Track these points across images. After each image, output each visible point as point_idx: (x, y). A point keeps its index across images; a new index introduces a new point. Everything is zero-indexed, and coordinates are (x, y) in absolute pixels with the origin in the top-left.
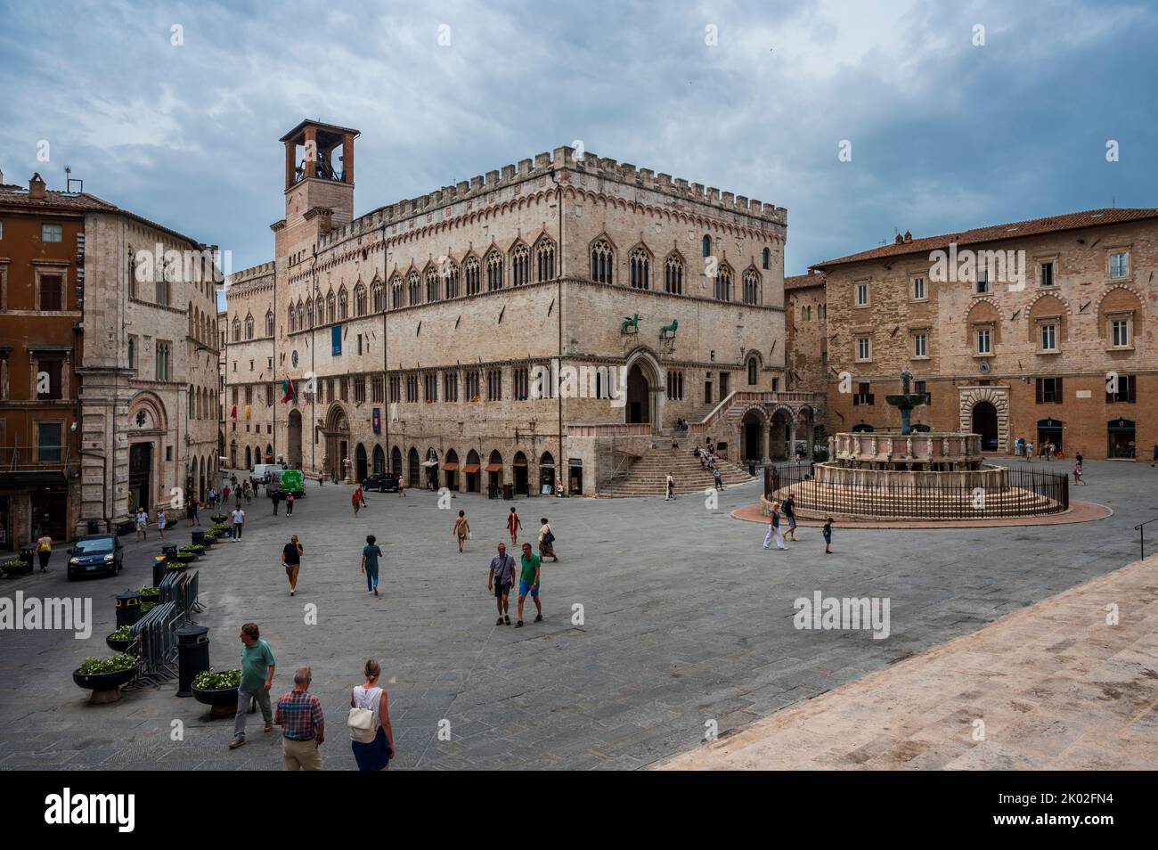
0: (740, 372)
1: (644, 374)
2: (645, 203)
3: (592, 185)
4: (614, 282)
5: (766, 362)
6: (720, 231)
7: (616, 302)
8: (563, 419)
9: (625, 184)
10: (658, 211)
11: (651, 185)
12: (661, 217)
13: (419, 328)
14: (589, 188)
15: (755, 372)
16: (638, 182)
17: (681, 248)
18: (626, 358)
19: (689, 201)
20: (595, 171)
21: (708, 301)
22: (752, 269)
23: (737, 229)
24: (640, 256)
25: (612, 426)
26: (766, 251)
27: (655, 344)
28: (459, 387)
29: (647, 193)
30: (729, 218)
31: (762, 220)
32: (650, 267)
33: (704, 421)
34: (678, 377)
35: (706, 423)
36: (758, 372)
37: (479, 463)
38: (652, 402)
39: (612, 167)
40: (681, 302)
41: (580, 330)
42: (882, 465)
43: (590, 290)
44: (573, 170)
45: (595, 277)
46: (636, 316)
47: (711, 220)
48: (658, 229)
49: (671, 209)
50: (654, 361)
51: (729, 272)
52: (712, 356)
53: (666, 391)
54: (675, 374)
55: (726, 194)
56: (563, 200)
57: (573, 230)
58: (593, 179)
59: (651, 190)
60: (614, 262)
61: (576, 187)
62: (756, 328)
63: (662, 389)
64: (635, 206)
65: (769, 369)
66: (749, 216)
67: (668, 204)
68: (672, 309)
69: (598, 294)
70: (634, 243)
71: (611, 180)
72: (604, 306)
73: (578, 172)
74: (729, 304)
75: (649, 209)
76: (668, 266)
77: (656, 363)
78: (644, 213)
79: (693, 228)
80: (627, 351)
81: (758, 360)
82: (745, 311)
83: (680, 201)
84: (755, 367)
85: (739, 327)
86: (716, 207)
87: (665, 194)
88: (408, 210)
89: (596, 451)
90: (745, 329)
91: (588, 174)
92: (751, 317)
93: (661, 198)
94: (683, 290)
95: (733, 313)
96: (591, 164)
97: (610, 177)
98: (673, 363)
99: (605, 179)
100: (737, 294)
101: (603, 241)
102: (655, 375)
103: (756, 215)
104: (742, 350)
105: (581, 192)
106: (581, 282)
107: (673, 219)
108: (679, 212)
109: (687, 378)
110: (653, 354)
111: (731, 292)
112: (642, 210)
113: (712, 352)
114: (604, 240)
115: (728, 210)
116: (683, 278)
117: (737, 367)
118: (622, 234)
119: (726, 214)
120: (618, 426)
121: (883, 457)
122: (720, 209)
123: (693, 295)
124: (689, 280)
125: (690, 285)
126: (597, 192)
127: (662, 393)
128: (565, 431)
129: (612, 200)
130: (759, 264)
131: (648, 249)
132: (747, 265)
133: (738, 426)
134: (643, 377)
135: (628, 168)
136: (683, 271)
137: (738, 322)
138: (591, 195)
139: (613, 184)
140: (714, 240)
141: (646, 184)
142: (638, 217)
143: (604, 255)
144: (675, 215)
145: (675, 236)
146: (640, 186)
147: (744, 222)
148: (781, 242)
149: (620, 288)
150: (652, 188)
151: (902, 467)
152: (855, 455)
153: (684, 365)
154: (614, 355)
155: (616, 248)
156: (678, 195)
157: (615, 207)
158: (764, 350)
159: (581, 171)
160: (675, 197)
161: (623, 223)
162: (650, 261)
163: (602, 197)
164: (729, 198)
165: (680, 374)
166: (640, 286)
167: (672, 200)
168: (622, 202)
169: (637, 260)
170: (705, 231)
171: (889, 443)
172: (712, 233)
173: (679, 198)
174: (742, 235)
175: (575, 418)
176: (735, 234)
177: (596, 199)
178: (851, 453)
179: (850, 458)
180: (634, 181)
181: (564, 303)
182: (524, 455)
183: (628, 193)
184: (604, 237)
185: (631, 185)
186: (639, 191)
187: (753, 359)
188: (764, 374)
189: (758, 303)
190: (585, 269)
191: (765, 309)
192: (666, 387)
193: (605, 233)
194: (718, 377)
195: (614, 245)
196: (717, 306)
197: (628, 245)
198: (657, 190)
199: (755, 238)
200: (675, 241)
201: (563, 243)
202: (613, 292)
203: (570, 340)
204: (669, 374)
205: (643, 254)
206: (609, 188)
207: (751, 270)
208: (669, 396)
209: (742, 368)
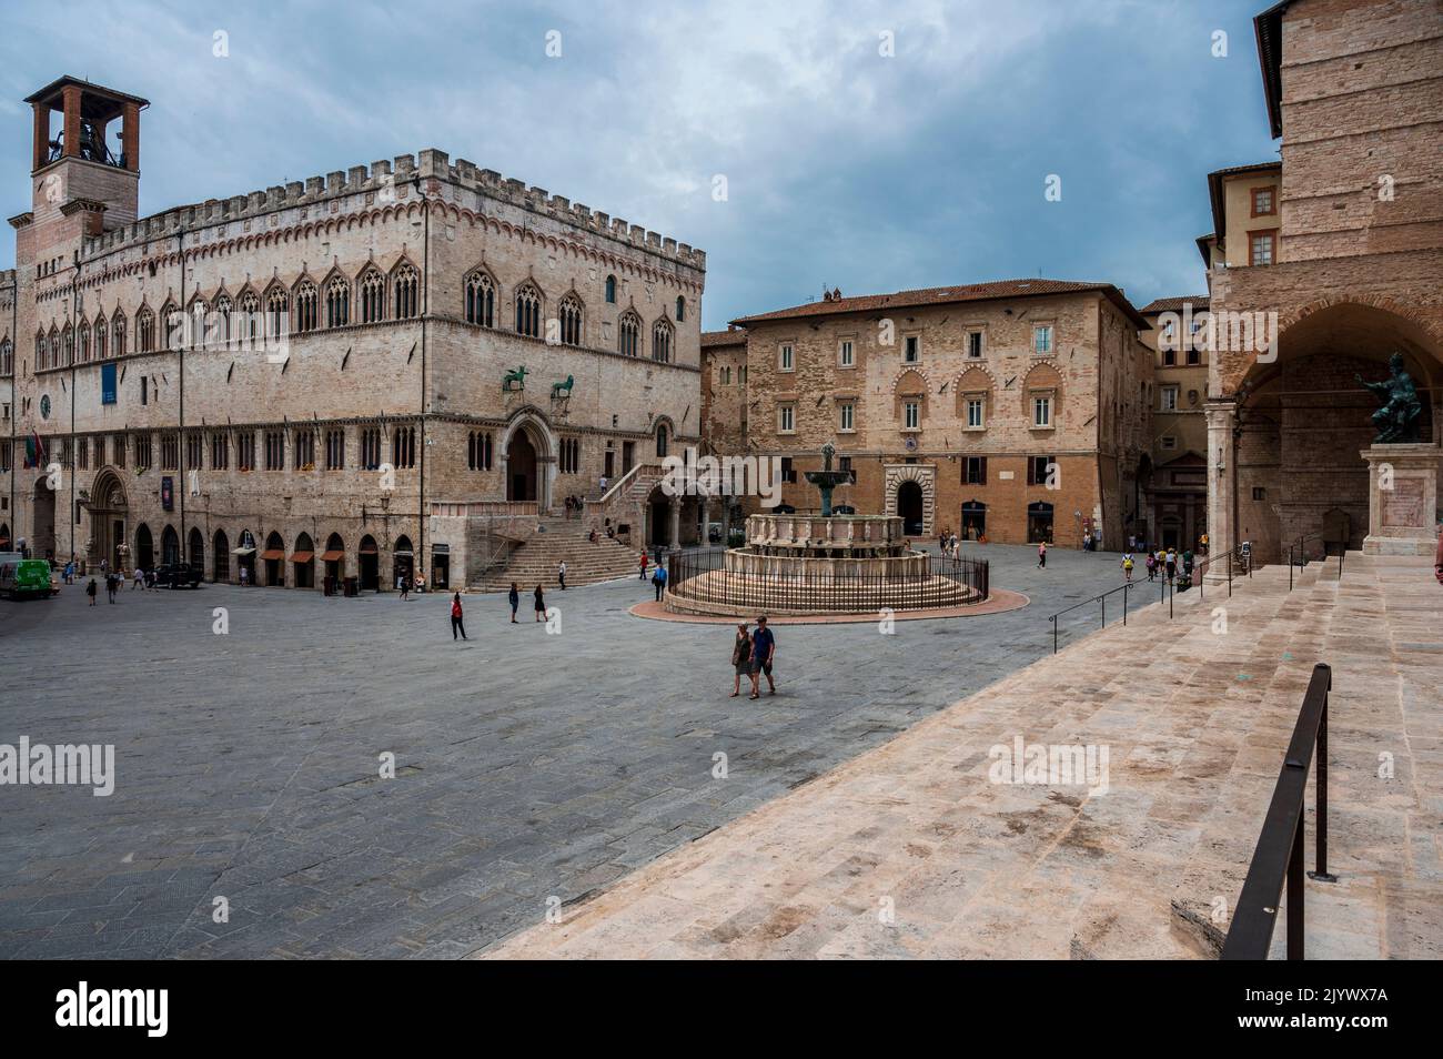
0: (647, 442)
1: (531, 441)
2: (536, 230)
3: (469, 201)
4: (495, 326)
5: (678, 431)
6: (628, 272)
7: (496, 350)
8: (425, 494)
9: (512, 204)
10: (552, 241)
11: (545, 209)
12: (556, 249)
13: (230, 372)
14: (465, 205)
15: (665, 442)
16: (528, 204)
17: (579, 289)
18: (508, 420)
19: (591, 232)
20: (472, 184)
21: (611, 355)
22: (664, 320)
23: (647, 271)
24: (528, 296)
25: (490, 504)
26: (681, 300)
27: (545, 405)
28: (286, 451)
29: (539, 219)
30: (639, 258)
31: (677, 262)
32: (541, 310)
33: (602, 500)
34: (573, 445)
35: (605, 502)
36: (669, 443)
37: (313, 550)
38: (540, 475)
39: (495, 182)
40: (578, 355)
41: (450, 382)
42: (799, 551)
43: (464, 334)
44: (444, 181)
45: (471, 318)
46: (522, 369)
47: (617, 258)
48: (552, 264)
49: (568, 241)
50: (544, 425)
51: (637, 322)
52: (615, 421)
53: (558, 463)
54: (569, 442)
55: (635, 228)
56: (430, 217)
57: (442, 257)
58: (471, 193)
59: (544, 215)
60: (496, 300)
61: (448, 202)
62: (667, 390)
63: (552, 460)
64: (524, 232)
65: (680, 439)
66: (661, 257)
67: (565, 234)
68: (570, 363)
69: (473, 339)
70: (522, 278)
71: (492, 198)
72: (481, 355)
73: (451, 183)
74: (636, 361)
75: (541, 238)
76: (563, 310)
77: (546, 428)
78: (534, 242)
79: (594, 266)
80: (510, 411)
81: (668, 428)
82: (655, 370)
83: (579, 232)
84: (665, 436)
85: (646, 387)
86: (623, 243)
87: (562, 222)
88: (217, 214)
89: (467, 535)
90: (654, 391)
91: (463, 187)
92: (662, 377)
93: (556, 226)
94: (581, 340)
95: (640, 371)
96: (467, 175)
97: (492, 193)
98: (567, 428)
99: (486, 195)
100: (646, 348)
101: (482, 274)
102: (544, 444)
103: (670, 256)
104: (651, 415)
105: (454, 209)
106: (453, 322)
107: (571, 253)
108: (579, 245)
109: (583, 448)
110: (542, 417)
111: (639, 345)
112: (532, 238)
113: (615, 416)
114: (483, 271)
115: (636, 248)
116: (581, 325)
117: (644, 436)
118: (506, 266)
119: (634, 252)
120: (496, 504)
121: (801, 543)
122: (628, 245)
123: (593, 348)
124: (589, 329)
125: (590, 334)
126: (475, 211)
127: (553, 464)
128: (427, 510)
129: (494, 223)
130: (673, 316)
131: (539, 288)
132: (658, 315)
133: (644, 506)
134: (530, 445)
135: (516, 185)
136: (582, 318)
137: (646, 382)
138: (467, 214)
139: (496, 203)
140: (619, 282)
141: (538, 207)
142: (526, 246)
143: (483, 292)
144: (574, 248)
145: (572, 274)
146: (530, 208)
147: (655, 263)
148: (698, 290)
149: (502, 334)
150: (546, 212)
151: (821, 553)
152: (770, 540)
153: (580, 430)
154: (493, 416)
155: (499, 284)
156: (577, 224)
157: (499, 232)
158: (676, 417)
159: (455, 183)
160: (573, 226)
161: (508, 252)
162: (541, 303)
163: (481, 218)
164: (639, 233)
165: (575, 442)
166: (528, 332)
167: (570, 229)
168: (507, 227)
169: (525, 299)
170: (609, 270)
171: (808, 526)
172: (618, 274)
173: (578, 227)
174: (653, 279)
175: (441, 493)
176: (645, 277)
177: (474, 219)
178: (767, 538)
179: (765, 543)
180: (522, 201)
181: (429, 348)
182: (373, 539)
183: (515, 216)
184: (483, 269)
185: (519, 206)
186: (529, 215)
187: (663, 427)
188: (675, 444)
189: (670, 360)
190: (456, 305)
191: (678, 368)
192: (558, 457)
193: (484, 264)
194: (621, 448)
195: (496, 279)
196: (621, 361)
197: (514, 281)
198: (551, 216)
199: (669, 283)
200: (573, 280)
201: (430, 271)
202: (493, 338)
203: (436, 395)
204: (562, 441)
205: (532, 293)
206: (490, 207)
207: (663, 322)
208: (562, 469)
209: (650, 437)
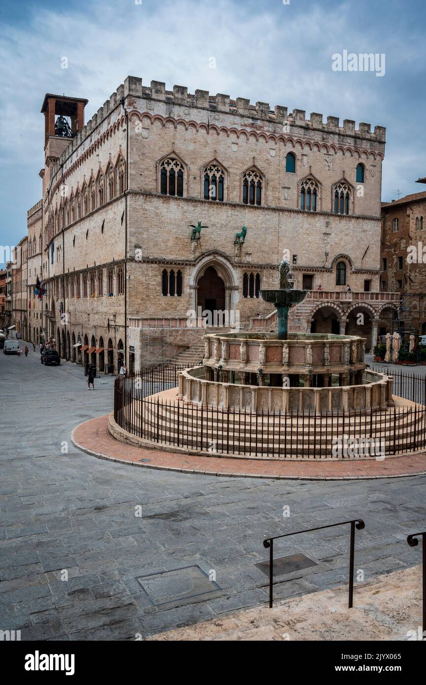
0: (326, 274)
1: (220, 275)
2: (219, 124)
3: (160, 110)
4: (185, 195)
5: (358, 265)
6: (307, 148)
7: (185, 212)
8: (128, 313)
9: (197, 108)
10: (234, 131)
11: (227, 108)
12: (238, 137)
14: (156, 113)
15: (345, 274)
16: (211, 106)
17: (259, 164)
18: (195, 261)
19: (270, 121)
20: (163, 97)
21: (290, 211)
23: (326, 146)
24: (214, 172)
26: (361, 167)
27: (230, 249)
29: (221, 116)
30: (317, 137)
31: (356, 138)
32: (225, 182)
33: (267, 317)
34: (255, 278)
35: (269, 319)
36: (348, 274)
37: (96, 347)
38: (227, 299)
39: (182, 93)
40: (258, 212)
41: (145, 236)
43: (157, 203)
44: (139, 97)
45: (164, 190)
46: (199, 224)
47: (295, 139)
48: (235, 148)
49: (249, 129)
50: (228, 264)
51: (316, 185)
52: (294, 260)
53: (241, 290)
54: (252, 275)
55: (314, 115)
56: (129, 123)
57: (138, 150)
58: (161, 104)
59: (226, 113)
60: (185, 177)
61: (142, 112)
62: (346, 235)
63: (236, 289)
64: (208, 127)
65: (360, 272)
66: (339, 135)
67: (246, 125)
69: (165, 206)
70: (207, 160)
71: (180, 105)
72: (172, 216)
73: (144, 98)
74: (315, 214)
75: (224, 130)
76: (246, 181)
77: (230, 266)
78: (218, 134)
79: (274, 146)
80: (197, 254)
81: (347, 263)
82: (335, 220)
83: (259, 123)
84: (344, 270)
85: (325, 234)
86: (301, 127)
87: (242, 116)
89: (141, 341)
90: (333, 235)
91: (155, 100)
92: (341, 225)
93: (238, 120)
94: (263, 202)
95: (319, 222)
96: (157, 91)
97: (180, 102)
98: (249, 265)
99: (174, 104)
100: (326, 202)
101: (173, 159)
102: (229, 277)
103: (350, 133)
104: (329, 255)
105: (147, 115)
106: (147, 195)
107: (252, 139)
108: (258, 132)
109: (264, 279)
110: (226, 258)
111: (319, 203)
112: (217, 131)
113: (294, 256)
114: (173, 158)
115: (314, 130)
116: (263, 191)
117: (323, 270)
118: (194, 152)
119: (312, 133)
122: (306, 128)
123: (273, 206)
124: (269, 193)
125: (269, 196)
126: (165, 116)
127: (236, 292)
128: (128, 323)
129: (182, 122)
130: (353, 179)
131: (222, 166)
132: (338, 179)
133: (308, 322)
134: (220, 278)
135: (201, 94)
136: (263, 185)
137: (325, 230)
138: (158, 118)
139: (183, 108)
140: (298, 156)
141: (221, 107)
142: (212, 136)
143: (174, 172)
144: (254, 134)
145: (254, 154)
146: (214, 109)
147: (333, 140)
148: (378, 157)
149: (191, 201)
150: (228, 111)
153: (261, 267)
154: (182, 258)
155: (186, 165)
156: (257, 117)
157: (187, 129)
158: (355, 255)
159: (147, 97)
160: (253, 118)
161: (195, 142)
162: (225, 176)
163: (170, 120)
164: (318, 118)
165: (258, 276)
166: (214, 198)
167: (251, 121)
168: (193, 124)
169: (211, 175)
170: (289, 148)
172: (297, 150)
173: (258, 119)
174: (332, 152)
176: (324, 151)
177: (164, 122)
180: (207, 105)
181: (128, 213)
182: (112, 341)
183: (200, 116)
184: (173, 156)
185: (203, 109)
186: (213, 114)
187: (342, 263)
188: (354, 276)
189: (351, 213)
190: (152, 182)
191: (358, 218)
192: (241, 285)
193: (174, 152)
194: (301, 278)
195: (184, 163)
196: (301, 215)
197: (201, 162)
198: (233, 113)
199: (348, 154)
200: (254, 158)
201: (129, 162)
202: (182, 204)
203: (133, 244)
204: (245, 275)
205: (218, 171)
206: (178, 112)
207: (343, 184)
208: (245, 295)
209: (329, 270)
